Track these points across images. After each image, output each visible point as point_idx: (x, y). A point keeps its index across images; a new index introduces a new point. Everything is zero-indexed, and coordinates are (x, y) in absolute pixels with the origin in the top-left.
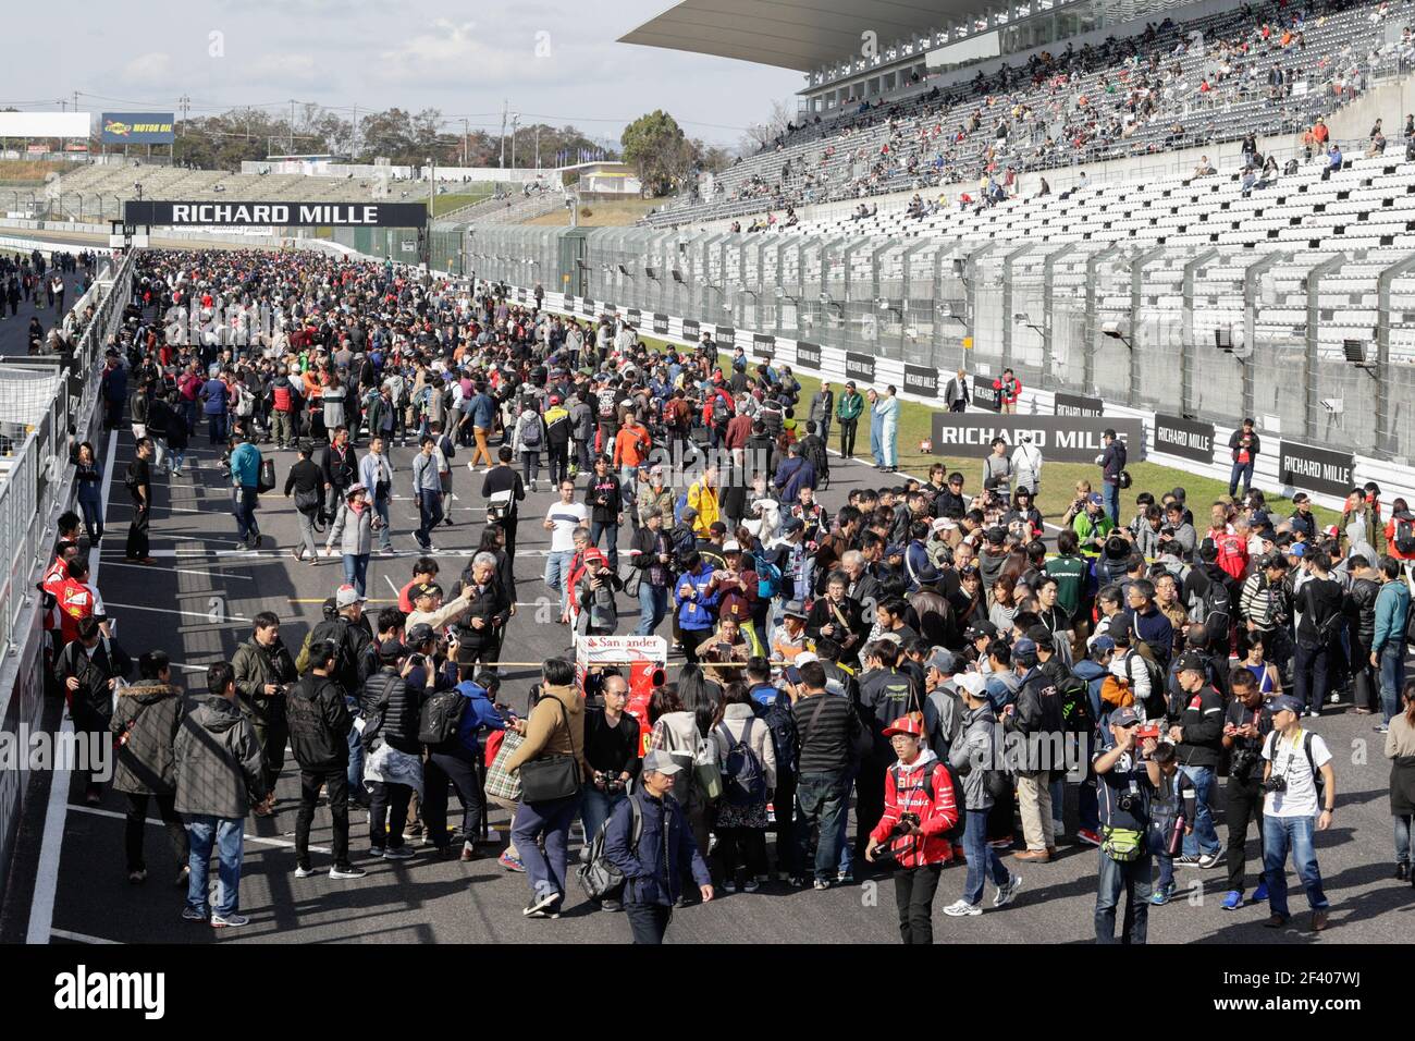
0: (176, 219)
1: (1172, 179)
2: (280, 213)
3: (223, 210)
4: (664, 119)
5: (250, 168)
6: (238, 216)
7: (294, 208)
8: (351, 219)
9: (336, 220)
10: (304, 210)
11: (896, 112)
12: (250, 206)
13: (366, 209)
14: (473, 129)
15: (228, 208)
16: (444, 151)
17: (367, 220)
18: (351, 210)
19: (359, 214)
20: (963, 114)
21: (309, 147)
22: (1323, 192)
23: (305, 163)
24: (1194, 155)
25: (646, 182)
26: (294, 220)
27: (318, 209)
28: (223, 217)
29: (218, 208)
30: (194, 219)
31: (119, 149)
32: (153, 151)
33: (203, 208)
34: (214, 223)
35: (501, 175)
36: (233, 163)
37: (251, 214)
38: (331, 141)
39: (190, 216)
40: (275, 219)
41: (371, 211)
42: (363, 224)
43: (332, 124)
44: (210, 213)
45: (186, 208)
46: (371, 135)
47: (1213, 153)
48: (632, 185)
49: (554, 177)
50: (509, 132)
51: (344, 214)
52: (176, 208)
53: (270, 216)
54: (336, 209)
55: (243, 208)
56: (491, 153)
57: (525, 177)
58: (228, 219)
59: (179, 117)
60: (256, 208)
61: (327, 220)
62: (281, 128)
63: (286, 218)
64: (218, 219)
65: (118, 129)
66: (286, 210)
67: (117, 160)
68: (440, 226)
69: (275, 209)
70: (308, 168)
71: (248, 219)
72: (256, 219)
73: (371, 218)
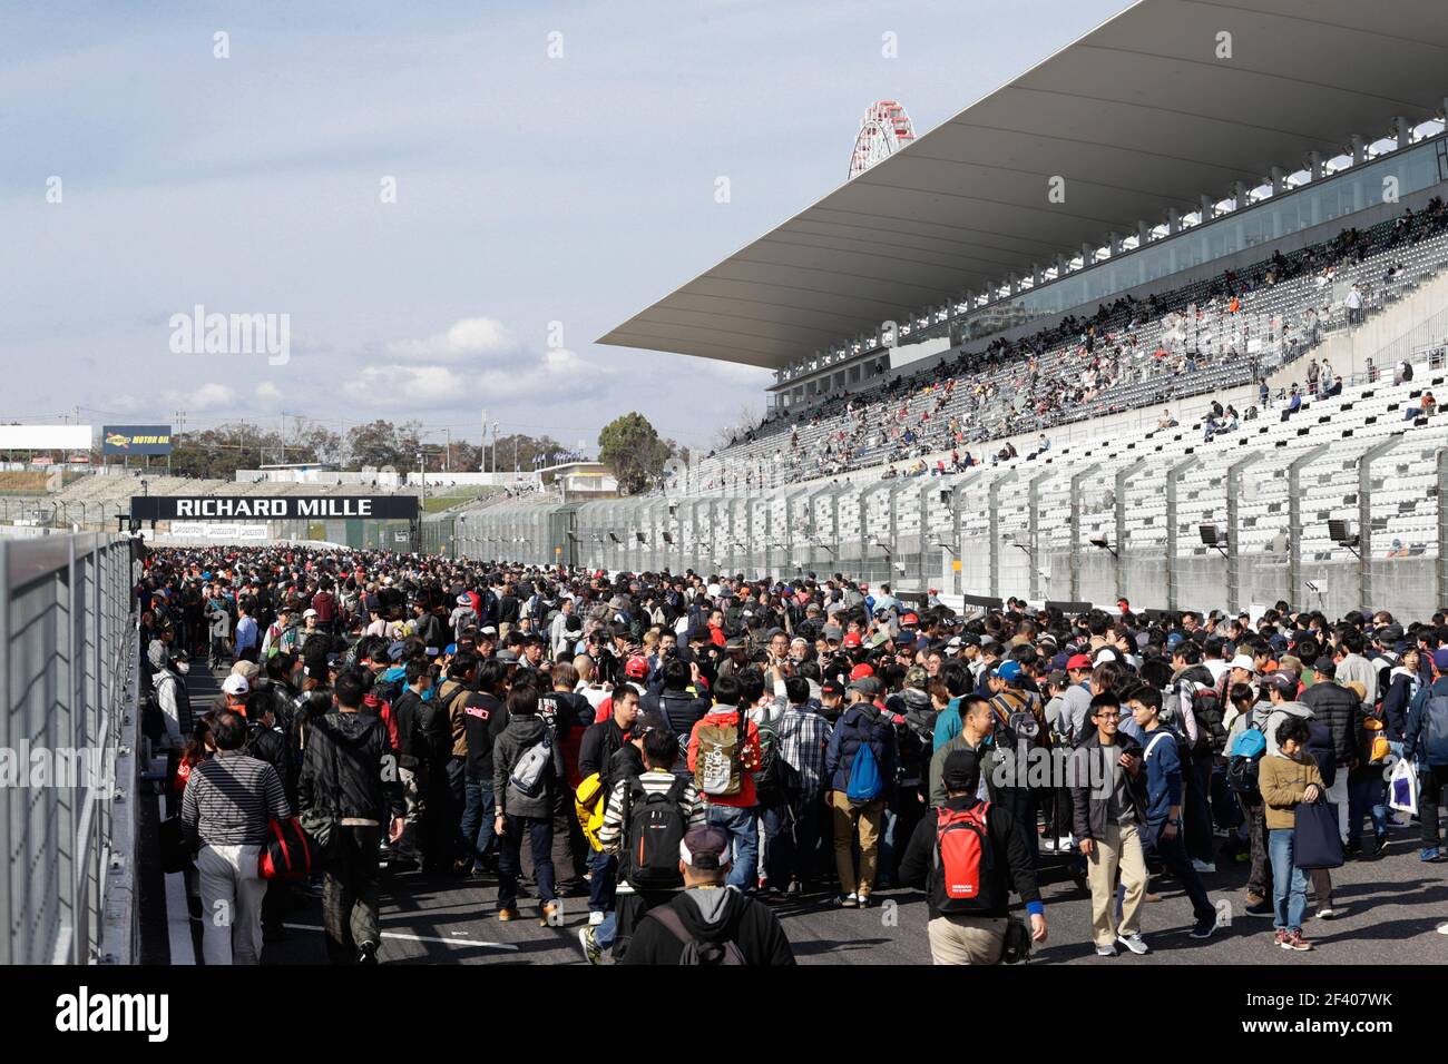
0: (180, 513)
1: (1136, 435)
2: (279, 508)
3: (225, 504)
4: (638, 421)
5: (244, 477)
6: (239, 509)
7: (292, 502)
8: (347, 512)
9: (332, 512)
10: (302, 503)
11: (861, 401)
12: (250, 501)
13: (361, 502)
14: (455, 440)
15: (230, 502)
16: (434, 459)
17: (361, 512)
18: (346, 503)
19: (354, 507)
20: (927, 399)
21: (299, 457)
22: (1287, 430)
23: (296, 471)
25: (623, 481)
26: (293, 513)
27: (315, 503)
28: (225, 511)
29: (220, 502)
30: (197, 513)
31: (120, 461)
32: (152, 460)
33: (205, 503)
34: (216, 517)
35: (483, 479)
36: (229, 473)
37: (251, 508)
38: (320, 452)
39: (193, 510)
40: (274, 513)
41: (365, 504)
42: (358, 517)
43: (321, 436)
44: (212, 508)
45: (190, 502)
46: (358, 445)
47: (1174, 408)
48: (610, 483)
49: (534, 477)
50: (489, 441)
51: (339, 507)
52: (180, 503)
53: (269, 510)
54: (332, 502)
55: (243, 503)
56: (472, 460)
57: (509, 480)
58: (230, 513)
59: (174, 431)
60: (256, 503)
61: (324, 513)
62: (271, 440)
63: (284, 512)
64: (220, 513)
65: (118, 440)
66: (284, 503)
67: (116, 471)
68: (428, 518)
69: (274, 502)
70: (299, 476)
71: (248, 513)
72: (256, 513)
73: (365, 510)
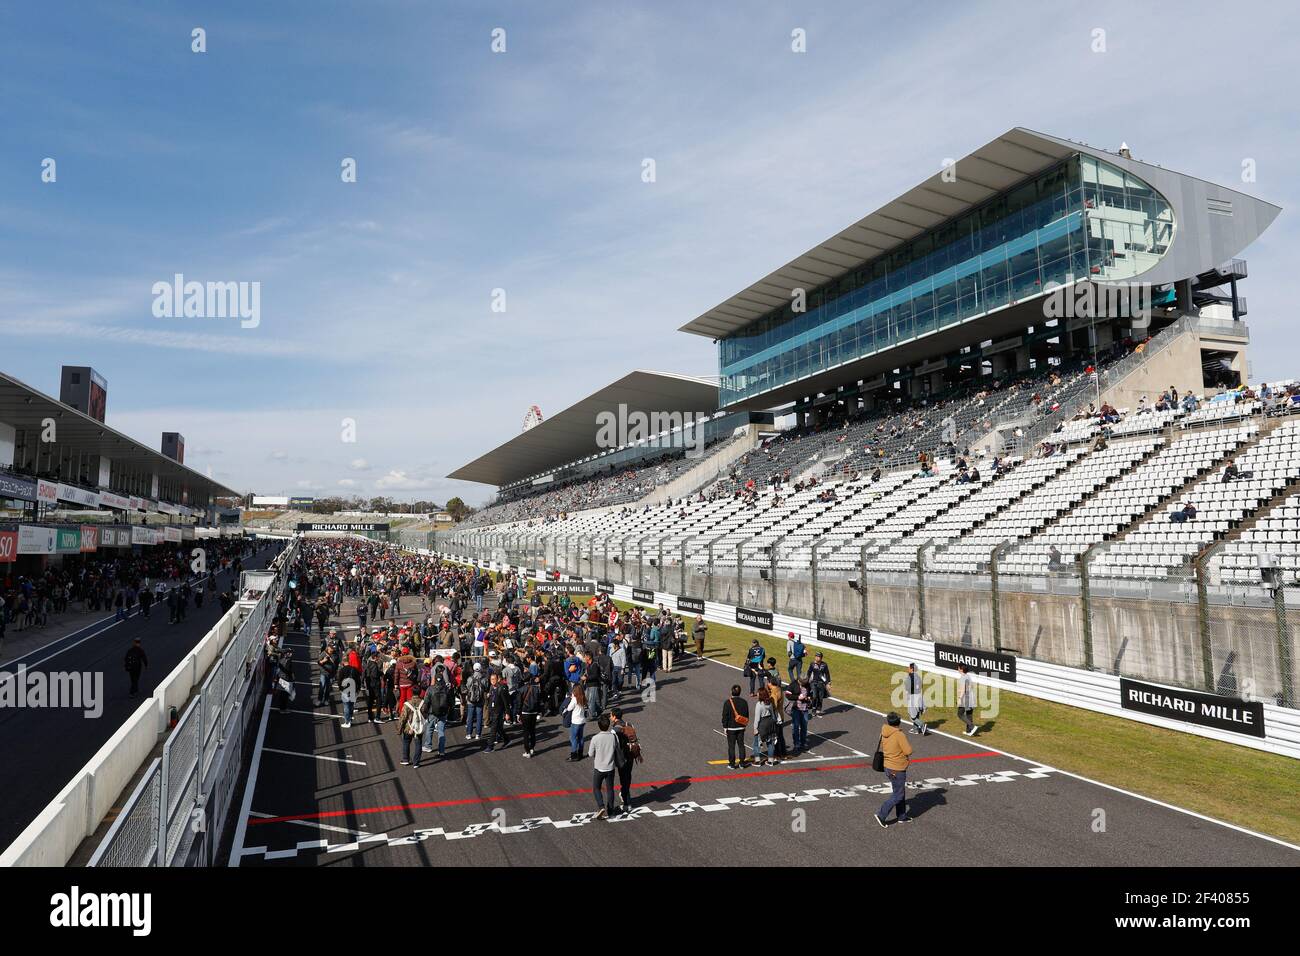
0: (313, 529)
1: (601, 515)
2: (345, 527)
4: (458, 499)
5: (336, 513)
6: (332, 528)
7: (349, 525)
8: (366, 529)
9: (362, 529)
10: (352, 526)
11: (524, 497)
12: (336, 525)
14: (403, 502)
15: (329, 525)
16: (395, 509)
18: (366, 526)
19: (369, 527)
20: (543, 498)
21: (354, 507)
22: (644, 518)
23: (353, 512)
24: (608, 508)
25: (453, 518)
26: (349, 529)
27: (356, 526)
28: (328, 528)
29: (326, 525)
30: (319, 529)
31: (296, 508)
32: (307, 508)
33: (321, 525)
35: (411, 516)
36: (331, 513)
37: (336, 527)
38: (361, 506)
39: (317, 528)
41: (372, 526)
42: (370, 530)
43: (361, 501)
44: (324, 527)
45: (316, 525)
46: (373, 505)
47: (613, 508)
48: (449, 518)
49: (427, 516)
50: (413, 503)
51: (364, 527)
52: (313, 525)
53: (342, 528)
54: (362, 526)
55: (334, 525)
56: (408, 509)
57: (418, 516)
59: (315, 499)
60: (338, 525)
61: (359, 529)
62: (346, 502)
63: (347, 528)
64: (326, 529)
65: (296, 502)
66: (347, 526)
67: (295, 511)
68: (393, 530)
69: (343, 526)
70: (354, 514)
71: (335, 529)
72: (338, 529)
73: (372, 528)
